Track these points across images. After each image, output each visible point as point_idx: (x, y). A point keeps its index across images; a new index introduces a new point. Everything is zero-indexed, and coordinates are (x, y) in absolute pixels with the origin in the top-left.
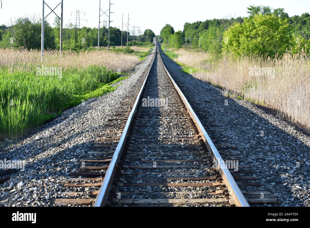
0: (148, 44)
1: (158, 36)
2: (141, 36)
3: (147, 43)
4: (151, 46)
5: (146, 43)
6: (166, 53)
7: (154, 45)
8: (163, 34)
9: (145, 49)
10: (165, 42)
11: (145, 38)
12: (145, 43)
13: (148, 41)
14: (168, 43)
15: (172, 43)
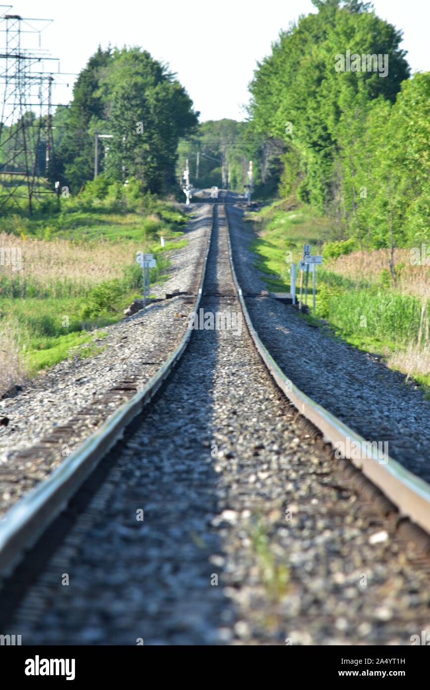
0: (117, 209)
1: (230, 128)
2: (46, 123)
3: (109, 201)
4: (152, 232)
5: (96, 203)
6: (307, 300)
7: (181, 227)
8: (287, 100)
9: (81, 254)
10: (306, 194)
11: (83, 143)
12: (89, 194)
13: (121, 177)
14: (340, 198)
15: (383, 189)
